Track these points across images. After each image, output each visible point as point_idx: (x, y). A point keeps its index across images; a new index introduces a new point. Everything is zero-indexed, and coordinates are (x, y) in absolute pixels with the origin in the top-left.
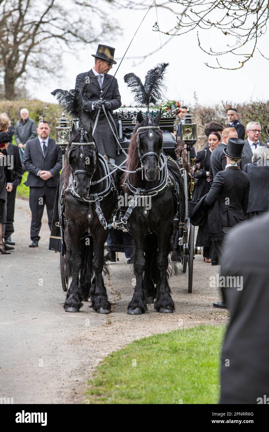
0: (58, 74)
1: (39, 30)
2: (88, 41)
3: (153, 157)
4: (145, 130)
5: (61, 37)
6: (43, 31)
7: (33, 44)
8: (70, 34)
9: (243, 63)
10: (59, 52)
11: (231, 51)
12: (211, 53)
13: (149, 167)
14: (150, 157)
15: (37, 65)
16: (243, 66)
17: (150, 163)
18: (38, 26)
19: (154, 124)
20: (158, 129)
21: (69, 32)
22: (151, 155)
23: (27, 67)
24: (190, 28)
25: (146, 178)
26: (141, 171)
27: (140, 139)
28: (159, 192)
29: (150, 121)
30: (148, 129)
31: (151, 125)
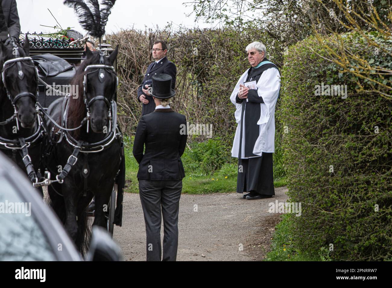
3: (102, 102)
4: (97, 68)
17: (97, 110)
20: (111, 69)
22: (100, 100)
27: (88, 80)
28: (105, 147)
29: (102, 59)
30: (99, 68)
31: (102, 64)
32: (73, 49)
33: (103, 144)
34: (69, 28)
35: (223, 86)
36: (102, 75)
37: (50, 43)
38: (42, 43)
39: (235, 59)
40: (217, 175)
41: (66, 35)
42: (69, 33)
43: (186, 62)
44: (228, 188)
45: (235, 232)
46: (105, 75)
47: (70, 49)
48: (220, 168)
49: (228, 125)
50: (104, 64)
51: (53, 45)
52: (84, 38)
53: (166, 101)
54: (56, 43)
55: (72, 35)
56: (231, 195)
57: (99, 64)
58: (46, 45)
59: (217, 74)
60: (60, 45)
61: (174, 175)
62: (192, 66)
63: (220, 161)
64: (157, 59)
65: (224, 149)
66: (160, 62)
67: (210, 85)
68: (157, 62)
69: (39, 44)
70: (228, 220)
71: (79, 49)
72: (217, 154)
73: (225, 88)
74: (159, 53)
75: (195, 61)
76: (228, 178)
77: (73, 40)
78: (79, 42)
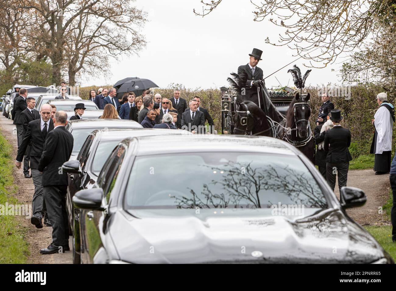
0: (104, 69)
1: (92, 41)
2: (123, 49)
3: (305, 122)
4: (300, 104)
5: (106, 46)
6: (95, 42)
7: (88, 51)
8: (111, 44)
9: (326, 64)
10: (105, 55)
11: (318, 57)
12: (305, 58)
13: (302, 129)
14: (303, 122)
15: (91, 63)
16: (326, 66)
17: (302, 126)
18: (92, 38)
19: (305, 101)
20: (307, 104)
21: (111, 43)
22: (304, 121)
23: (83, 65)
24: (288, 41)
25: (300, 135)
26: (296, 130)
27: (297, 111)
28: (307, 143)
29: (303, 100)
30: (302, 104)
31: (303, 102)
32: (289, 97)
33: (306, 141)
34: (286, 86)
35: (359, 115)
36: (303, 108)
37: (278, 94)
38: (274, 94)
39: (365, 101)
40: (357, 160)
41: (284, 90)
42: (286, 89)
43: (338, 103)
44: (363, 167)
45: (369, 189)
46: (305, 108)
47: (288, 97)
48: (358, 157)
49: (361, 135)
50: (304, 102)
51: (279, 95)
52: (295, 92)
53: (338, 123)
54: (281, 94)
55: (288, 90)
56: (365, 170)
57: (301, 102)
58: (276, 95)
59: (355, 109)
60: (283, 95)
61: (344, 159)
62: (342, 105)
63: (357, 154)
64: (325, 101)
65: (359, 147)
66: (326, 103)
67: (351, 114)
68: (325, 103)
69: (272, 95)
70: (365, 183)
71: (292, 97)
72: (356, 150)
73: (360, 116)
74: (326, 98)
75: (344, 103)
76: (363, 162)
77: (289, 92)
78: (292, 93)
